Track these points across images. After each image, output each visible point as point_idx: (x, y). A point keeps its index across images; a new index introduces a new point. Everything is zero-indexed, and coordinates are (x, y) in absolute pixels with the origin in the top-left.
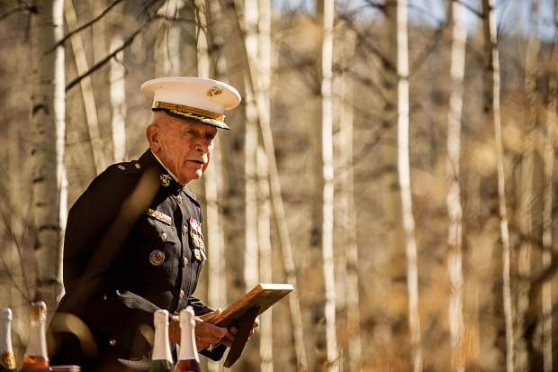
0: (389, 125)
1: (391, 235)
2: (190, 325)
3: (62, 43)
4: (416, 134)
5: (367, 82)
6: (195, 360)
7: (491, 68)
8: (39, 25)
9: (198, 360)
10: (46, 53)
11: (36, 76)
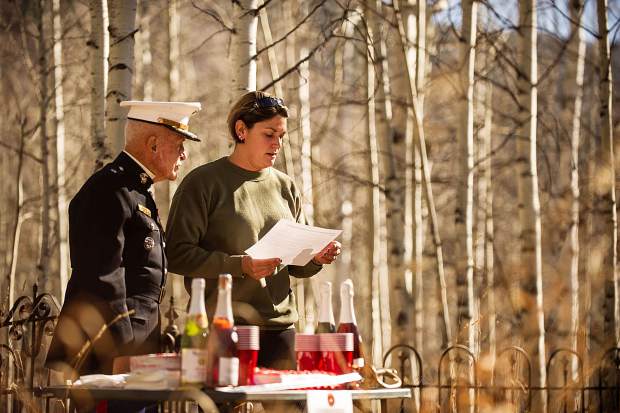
0: (522, 124)
1: (521, 212)
2: (350, 296)
3: (255, 58)
4: (543, 130)
5: (506, 89)
6: (352, 324)
7: (606, 80)
8: (237, 43)
9: (355, 324)
10: (242, 66)
11: (234, 84)
